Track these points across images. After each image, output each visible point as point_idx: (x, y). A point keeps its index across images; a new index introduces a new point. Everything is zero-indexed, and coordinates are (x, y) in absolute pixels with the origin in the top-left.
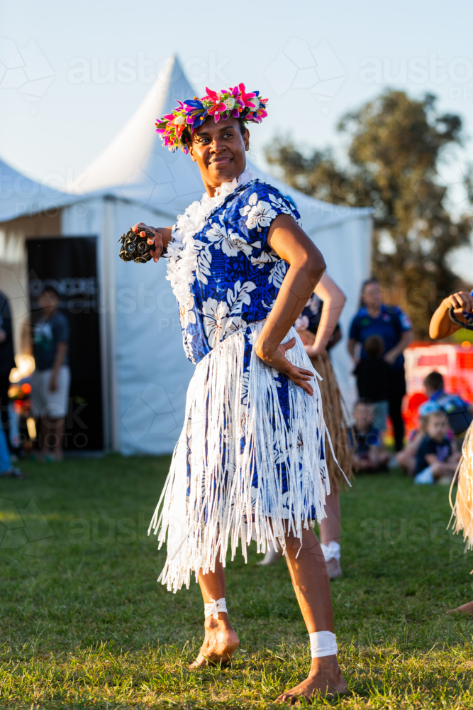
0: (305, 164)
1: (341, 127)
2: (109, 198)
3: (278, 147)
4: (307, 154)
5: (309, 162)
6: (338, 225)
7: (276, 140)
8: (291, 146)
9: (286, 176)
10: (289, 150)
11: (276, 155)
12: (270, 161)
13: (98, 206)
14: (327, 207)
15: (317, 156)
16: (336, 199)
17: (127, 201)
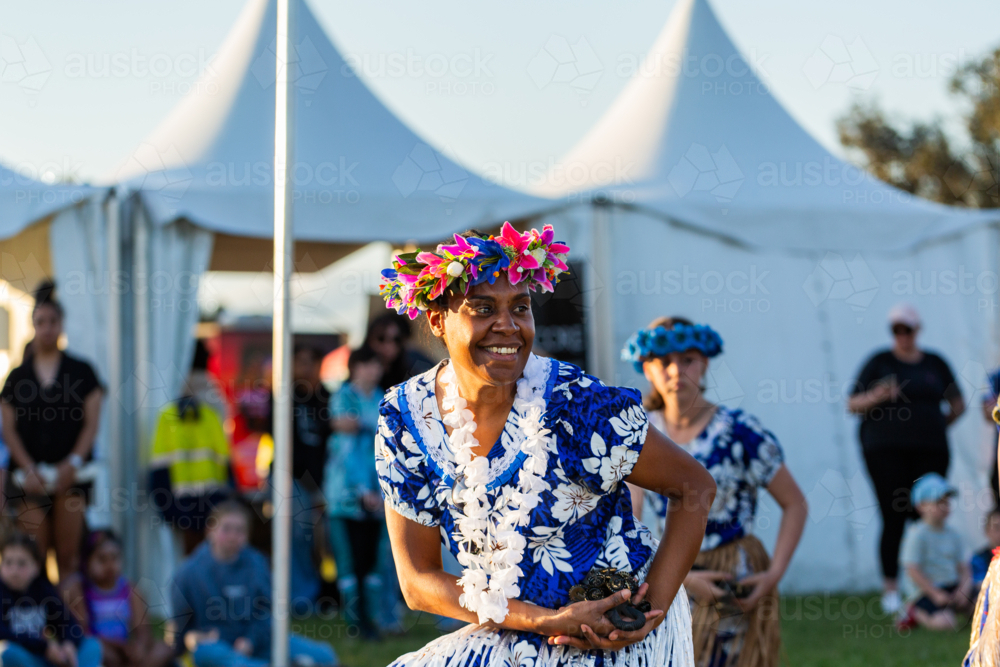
0: (900, 146)
1: (957, 85)
2: (601, 203)
3: (859, 120)
4: (904, 129)
5: (907, 145)
6: (956, 237)
7: (856, 108)
8: (879, 120)
9: (872, 163)
10: (878, 125)
11: (854, 133)
12: (846, 141)
13: (584, 215)
14: (938, 209)
15: (920, 133)
16: (951, 198)
17: (628, 207)
